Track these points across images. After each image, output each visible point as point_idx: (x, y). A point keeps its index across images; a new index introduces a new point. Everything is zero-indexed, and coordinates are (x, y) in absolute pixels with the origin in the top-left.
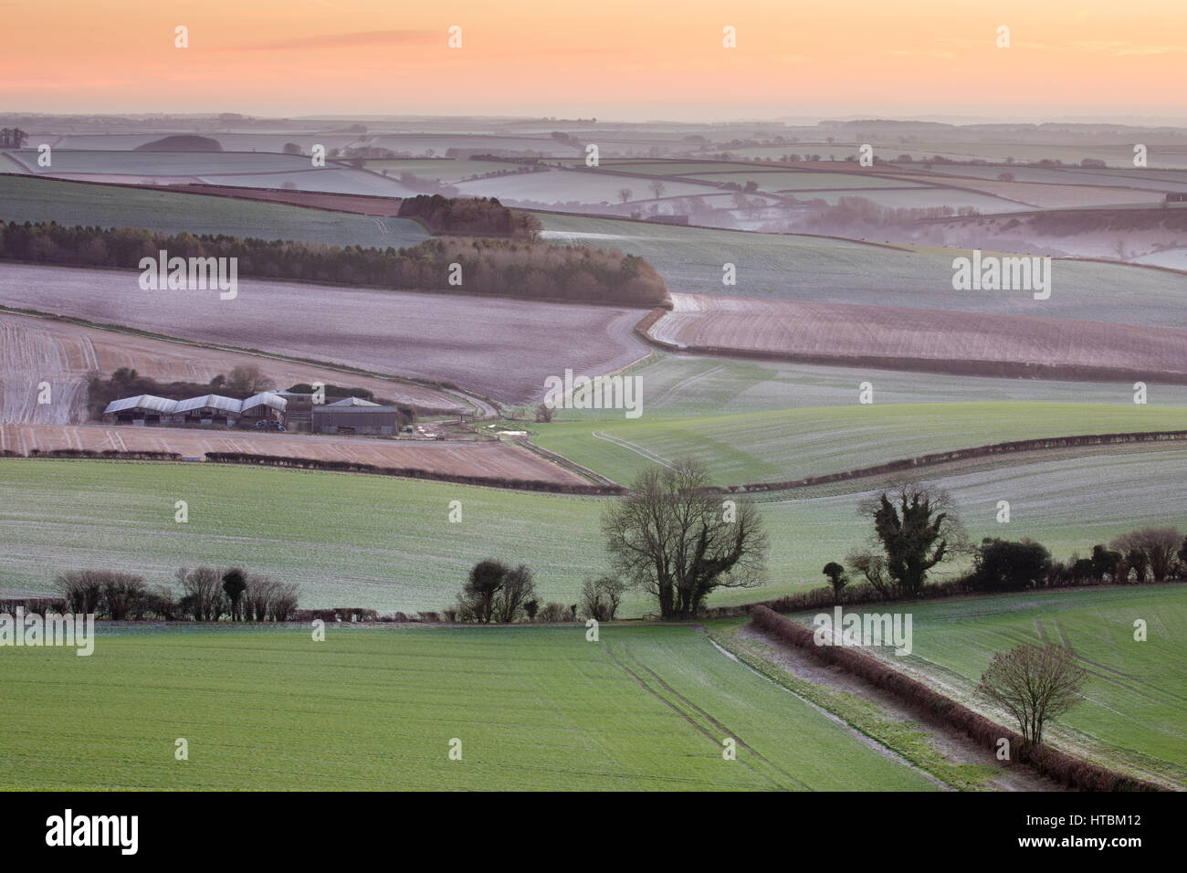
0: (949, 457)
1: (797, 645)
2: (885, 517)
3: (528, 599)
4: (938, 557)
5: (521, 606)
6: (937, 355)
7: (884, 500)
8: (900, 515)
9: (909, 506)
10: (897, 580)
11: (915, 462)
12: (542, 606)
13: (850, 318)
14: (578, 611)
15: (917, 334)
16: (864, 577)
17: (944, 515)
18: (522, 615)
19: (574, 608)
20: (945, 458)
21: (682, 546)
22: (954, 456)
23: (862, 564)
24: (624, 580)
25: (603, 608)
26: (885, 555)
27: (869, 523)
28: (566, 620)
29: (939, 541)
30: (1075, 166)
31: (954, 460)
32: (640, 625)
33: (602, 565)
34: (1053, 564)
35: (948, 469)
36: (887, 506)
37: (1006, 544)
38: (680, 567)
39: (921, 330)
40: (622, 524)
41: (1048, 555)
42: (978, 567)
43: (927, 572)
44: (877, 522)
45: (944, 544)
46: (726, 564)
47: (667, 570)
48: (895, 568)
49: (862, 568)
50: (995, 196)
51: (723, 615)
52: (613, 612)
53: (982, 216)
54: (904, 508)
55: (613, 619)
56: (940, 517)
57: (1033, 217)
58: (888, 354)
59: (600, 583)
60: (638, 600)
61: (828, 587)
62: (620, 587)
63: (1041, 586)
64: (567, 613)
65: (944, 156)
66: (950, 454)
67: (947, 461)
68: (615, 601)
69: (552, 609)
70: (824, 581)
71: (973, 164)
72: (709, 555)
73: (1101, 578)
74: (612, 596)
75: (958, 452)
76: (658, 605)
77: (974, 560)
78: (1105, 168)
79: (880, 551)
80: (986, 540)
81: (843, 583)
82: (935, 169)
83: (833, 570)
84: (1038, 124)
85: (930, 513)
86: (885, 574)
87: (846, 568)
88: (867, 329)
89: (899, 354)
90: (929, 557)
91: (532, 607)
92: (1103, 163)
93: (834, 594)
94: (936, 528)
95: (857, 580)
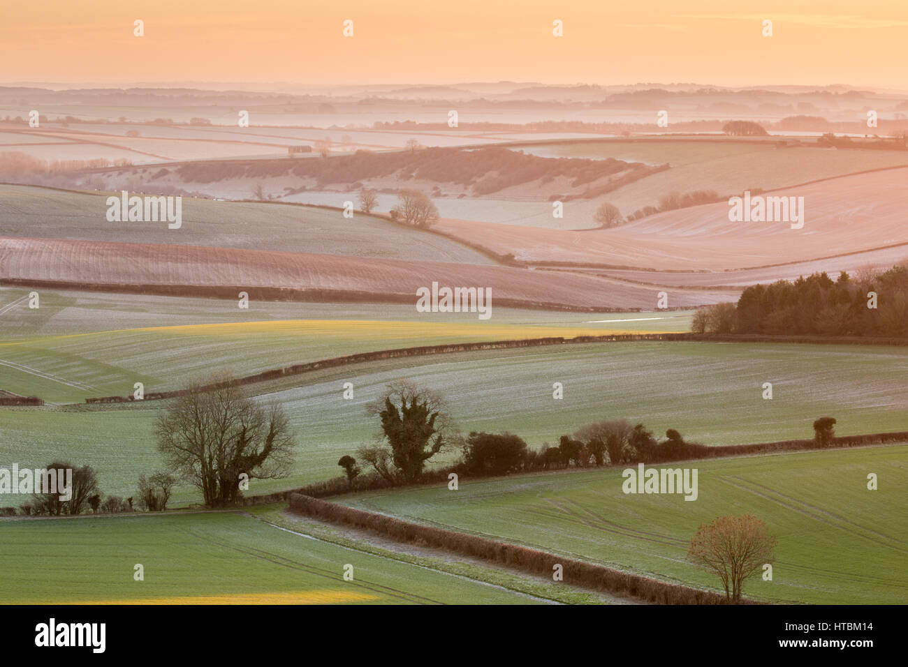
0: (311, 367)
2: (389, 415)
3: (91, 493)
4: (436, 449)
5: (86, 500)
6: (204, 283)
7: (388, 402)
8: (401, 414)
9: (408, 406)
10: (400, 469)
11: (284, 371)
12: (104, 500)
13: (118, 253)
14: (135, 502)
15: (179, 265)
16: (373, 467)
17: (437, 414)
18: (87, 508)
19: (130, 500)
20: (308, 368)
21: (221, 449)
22: (316, 366)
23: (370, 456)
24: (176, 475)
25: (155, 500)
26: (390, 449)
27: (377, 422)
28: (124, 510)
29: (435, 436)
30: (186, 125)
31: (316, 369)
32: (188, 512)
33: (157, 464)
34: (528, 452)
35: (316, 377)
36: (391, 408)
37: (491, 436)
38: (220, 467)
39: (181, 262)
41: (525, 445)
42: (467, 456)
43: (426, 462)
44: (383, 421)
45: (440, 438)
46: (257, 460)
47: (211, 466)
48: (399, 461)
49: (369, 460)
50: (129, 149)
51: (258, 503)
52: (165, 502)
53: (135, 166)
54: (404, 409)
55: (165, 509)
56: (433, 416)
57: (179, 167)
58: (162, 282)
59: (153, 479)
60: (187, 491)
61: (344, 477)
62: (170, 481)
63: (519, 471)
64: (124, 505)
65: (75, 117)
66: (312, 365)
67: (310, 370)
68: (167, 494)
69: (112, 502)
70: (340, 472)
71: (99, 122)
72: (248, 451)
73: (568, 462)
74: (165, 489)
75: (319, 363)
76: (204, 499)
77: (463, 450)
78: (211, 125)
79: (385, 444)
80: (473, 434)
81: (357, 471)
82: (71, 127)
83: (346, 462)
84: (124, 89)
85: (428, 412)
86: (390, 463)
87: (358, 460)
88: (137, 262)
89: (172, 282)
90: (428, 449)
91: (95, 501)
92: (208, 121)
93: (347, 481)
94: (431, 423)
95: (367, 470)
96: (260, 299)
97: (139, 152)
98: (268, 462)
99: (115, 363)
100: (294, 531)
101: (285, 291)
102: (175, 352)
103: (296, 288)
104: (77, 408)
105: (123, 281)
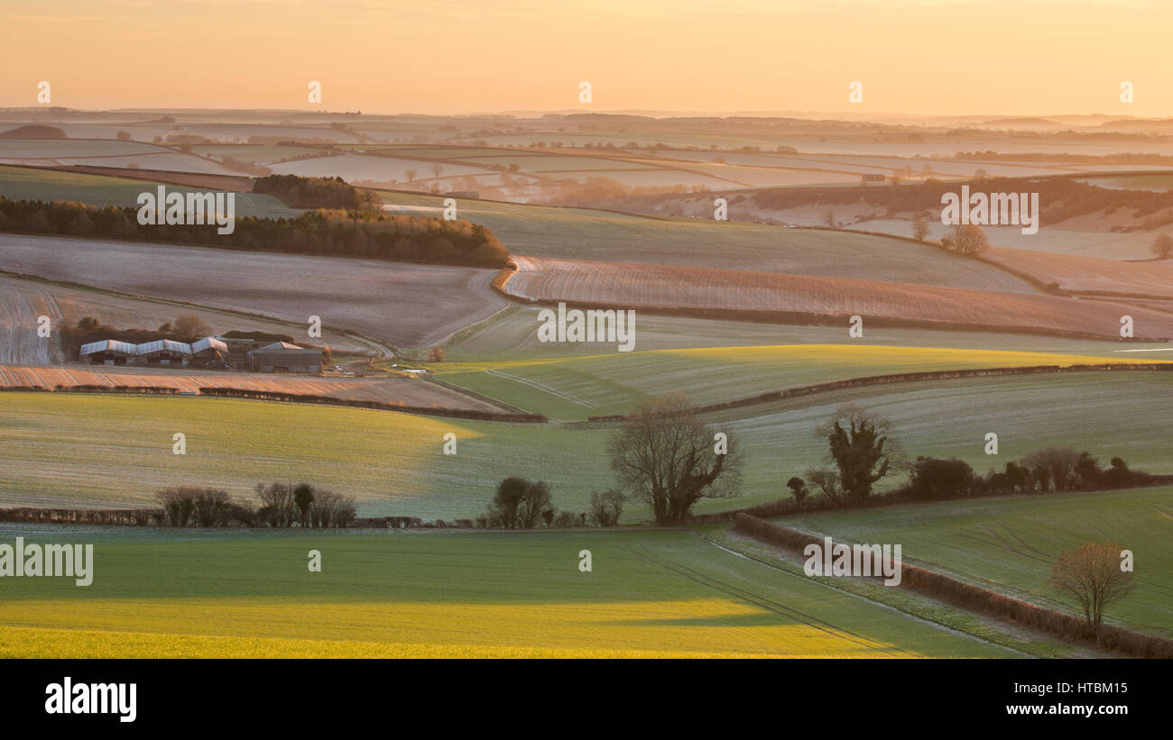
0: (810, 390)
1: (790, 545)
2: (838, 438)
3: (546, 508)
4: (882, 472)
5: (540, 514)
6: (740, 307)
7: (837, 425)
8: (849, 435)
9: (857, 431)
10: (848, 491)
11: (782, 394)
12: (557, 515)
13: (662, 276)
14: (587, 518)
15: (719, 289)
16: (821, 488)
17: (885, 438)
18: (541, 522)
19: (583, 515)
20: (807, 391)
21: (672, 467)
22: (814, 390)
23: (818, 478)
24: (627, 493)
25: (607, 516)
26: (838, 471)
27: (825, 446)
28: (577, 526)
29: (882, 460)
30: (771, 152)
31: (815, 392)
32: (639, 529)
33: (607, 480)
34: (974, 477)
35: (812, 399)
36: (840, 431)
37: (938, 461)
38: (671, 484)
39: (722, 286)
40: (623, 447)
41: (971, 470)
42: (913, 480)
43: (873, 485)
44: (831, 444)
45: (887, 462)
46: (709, 479)
47: (661, 485)
48: (847, 484)
49: (819, 482)
50: (713, 176)
51: (707, 521)
52: (616, 517)
53: (712, 193)
54: (853, 432)
55: (616, 525)
56: (881, 441)
57: (755, 194)
58: (700, 305)
59: (605, 495)
60: (637, 508)
61: (791, 498)
62: (622, 498)
63: (965, 496)
64: (578, 520)
65: (665, 144)
66: (810, 388)
67: (808, 394)
68: (618, 511)
69: (566, 518)
70: (788, 493)
71: (688, 150)
72: (696, 472)
73: (1013, 488)
74: (616, 506)
75: (818, 386)
76: (654, 517)
77: (910, 474)
78: (796, 153)
79: (833, 467)
80: (920, 459)
81: (804, 494)
82: (661, 154)
83: (795, 483)
84: (723, 117)
85: (876, 436)
86: (838, 486)
87: (806, 482)
88: (678, 286)
89: (709, 306)
90: (874, 472)
91: (549, 515)
92: (794, 149)
93: (796, 503)
94: (880, 447)
95: (815, 491)
96: (794, 323)
97: (723, 179)
98: (717, 481)
99: (624, 383)
100: (730, 549)
101: (819, 315)
102: (685, 374)
103: (830, 314)
104: (579, 426)
105: (661, 304)
